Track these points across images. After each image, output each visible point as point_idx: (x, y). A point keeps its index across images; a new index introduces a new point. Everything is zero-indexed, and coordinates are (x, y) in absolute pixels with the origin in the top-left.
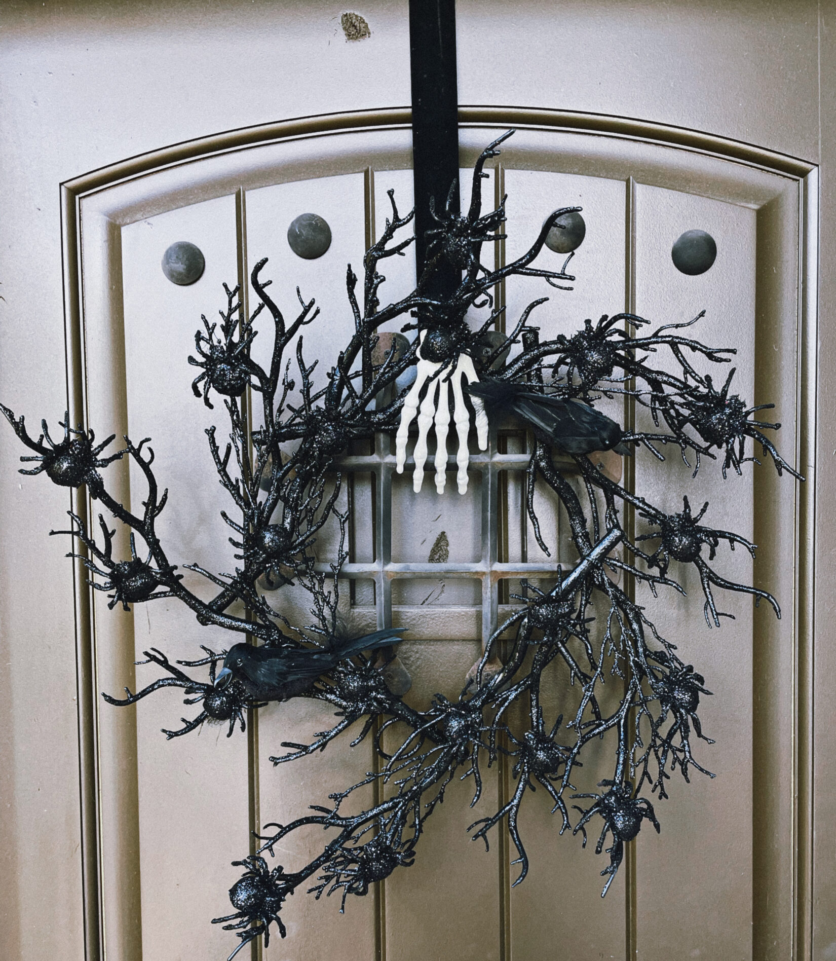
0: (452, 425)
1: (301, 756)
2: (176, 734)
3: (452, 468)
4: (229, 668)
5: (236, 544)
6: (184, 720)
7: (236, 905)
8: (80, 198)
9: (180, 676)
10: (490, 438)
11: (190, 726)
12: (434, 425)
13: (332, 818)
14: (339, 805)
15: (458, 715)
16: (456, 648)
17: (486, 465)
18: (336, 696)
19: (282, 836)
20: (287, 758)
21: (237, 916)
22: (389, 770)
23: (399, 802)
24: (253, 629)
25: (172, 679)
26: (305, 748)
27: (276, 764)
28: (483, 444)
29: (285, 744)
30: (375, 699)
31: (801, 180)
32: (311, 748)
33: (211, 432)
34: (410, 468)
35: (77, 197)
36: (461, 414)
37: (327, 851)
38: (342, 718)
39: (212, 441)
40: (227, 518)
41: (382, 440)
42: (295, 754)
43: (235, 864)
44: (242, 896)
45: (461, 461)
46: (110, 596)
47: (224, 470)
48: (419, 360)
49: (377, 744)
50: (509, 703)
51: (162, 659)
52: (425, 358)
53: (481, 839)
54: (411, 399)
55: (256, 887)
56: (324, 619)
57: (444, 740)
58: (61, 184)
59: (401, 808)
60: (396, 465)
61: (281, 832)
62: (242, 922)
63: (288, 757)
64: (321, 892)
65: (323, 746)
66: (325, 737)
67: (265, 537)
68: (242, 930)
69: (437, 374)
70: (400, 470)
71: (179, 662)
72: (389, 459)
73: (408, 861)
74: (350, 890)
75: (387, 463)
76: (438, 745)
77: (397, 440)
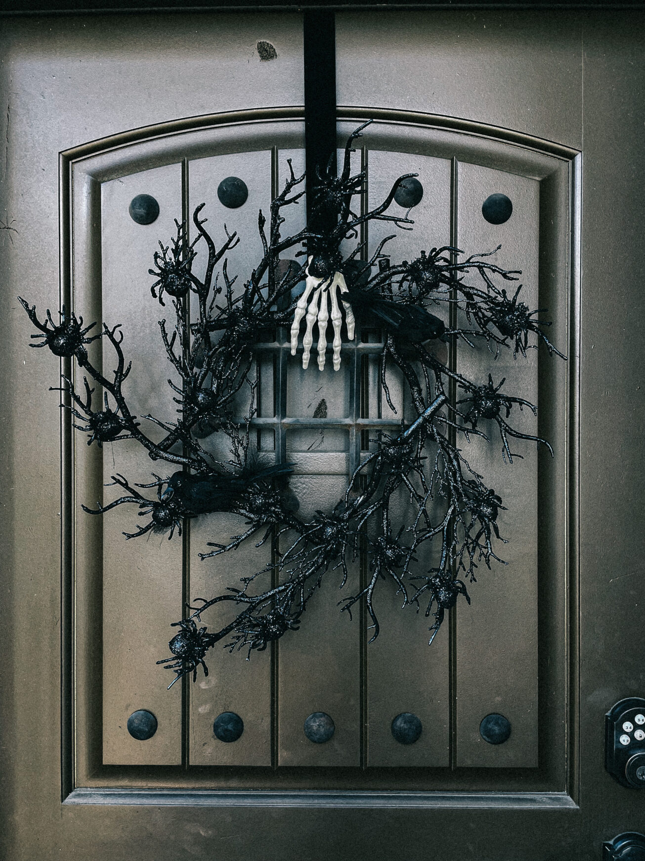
0: (330, 321)
1: (221, 553)
2: (133, 536)
3: (330, 352)
4: (172, 487)
5: (178, 402)
6: (138, 527)
7: (174, 652)
8: (72, 163)
9: (137, 495)
10: (356, 331)
11: (143, 531)
12: (317, 321)
13: (242, 596)
14: (247, 586)
15: (332, 525)
16: (330, 480)
17: (354, 350)
18: (246, 511)
19: (206, 608)
20: (210, 555)
21: (173, 659)
22: (283, 562)
23: (290, 586)
24: (189, 462)
25: (131, 497)
26: (224, 547)
27: (203, 559)
28: (351, 335)
29: (210, 544)
30: (274, 512)
31: (570, 161)
32: (228, 548)
33: (162, 324)
34: (300, 351)
35: (70, 162)
36: (336, 314)
37: (238, 619)
38: (251, 525)
39: (163, 330)
40: (172, 384)
41: (281, 331)
42: (217, 552)
43: (173, 625)
44: (178, 645)
45: (336, 347)
46: (89, 436)
47: (171, 350)
48: (307, 276)
49: (275, 545)
50: (368, 517)
51: (124, 482)
52: (311, 276)
53: (346, 611)
54: (302, 303)
55: (188, 639)
56: (238, 456)
57: (322, 541)
58: (60, 153)
59: (291, 590)
60: (290, 349)
61: (206, 605)
62: (178, 663)
63: (212, 553)
64: (233, 648)
65: (237, 545)
66: (238, 539)
67: (199, 397)
68: (177, 668)
69: (320, 285)
70: (293, 352)
71: (137, 485)
72: (286, 345)
73: (295, 626)
74: (254, 646)
75: (284, 348)
76: (317, 546)
77: (292, 331)
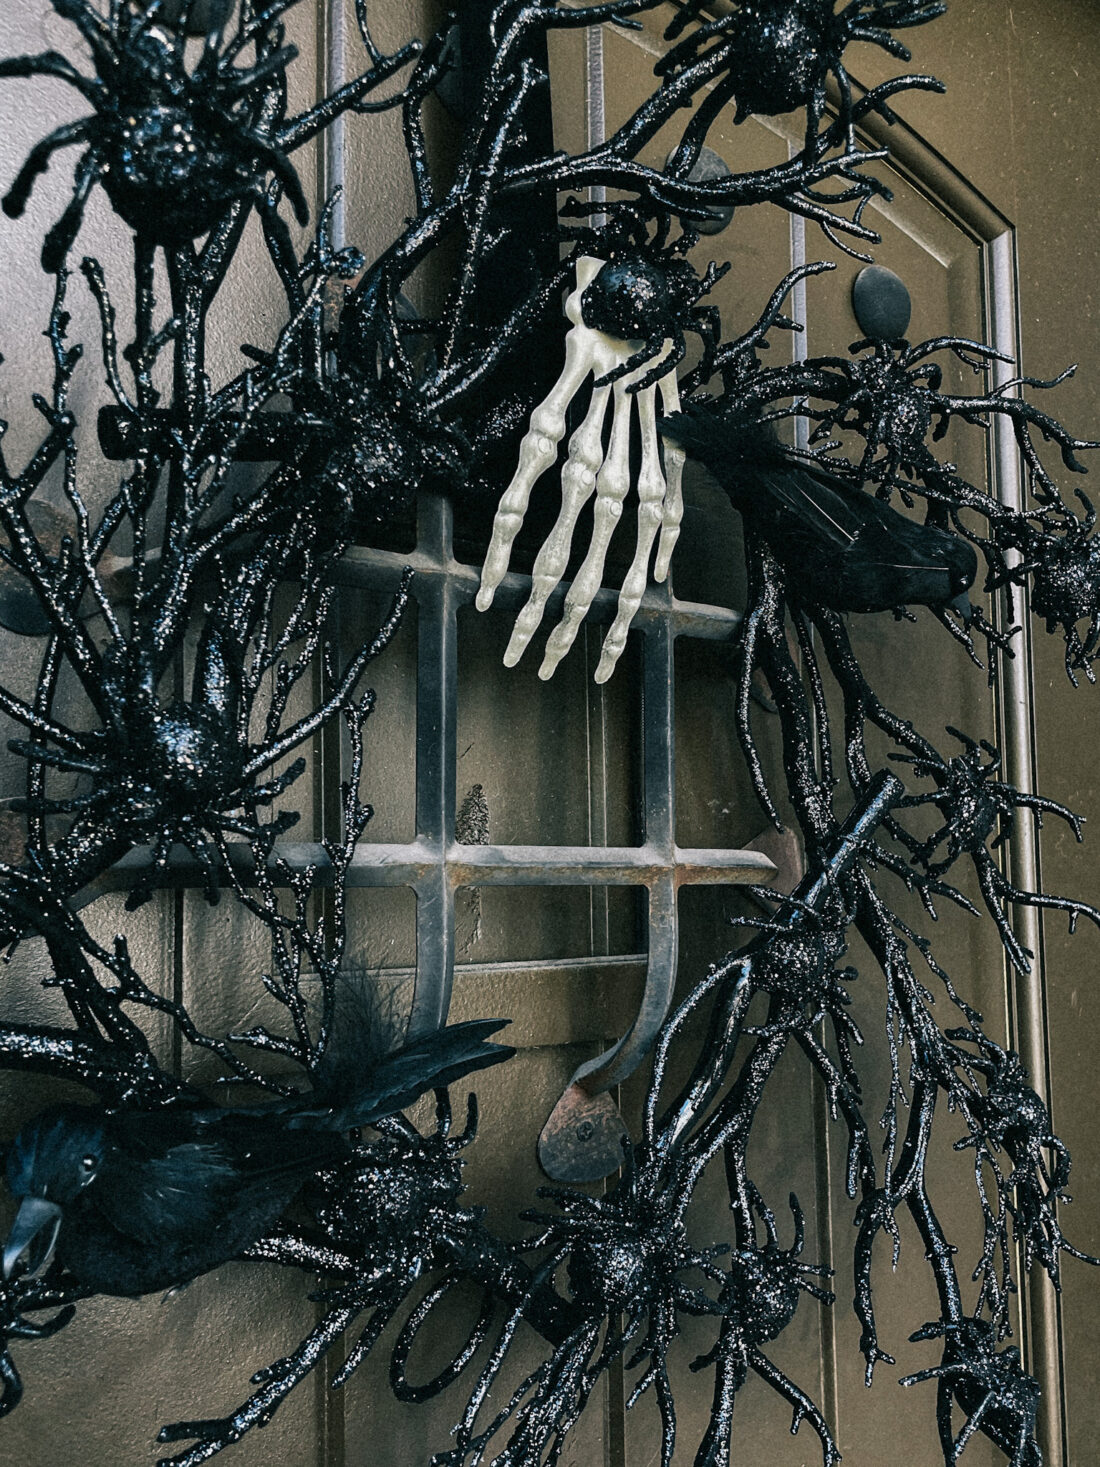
0: (632, 500)
4: (49, 1198)
17: (664, 615)
28: (662, 567)
31: (986, 246)
36: (651, 479)
41: (444, 515)
45: (633, 596)
48: (571, 326)
52: (588, 325)
54: (549, 417)
56: (299, 1006)
60: (477, 589)
65: (277, 1404)
70: (485, 599)
72: (463, 571)
75: (456, 580)
77: (499, 518)
